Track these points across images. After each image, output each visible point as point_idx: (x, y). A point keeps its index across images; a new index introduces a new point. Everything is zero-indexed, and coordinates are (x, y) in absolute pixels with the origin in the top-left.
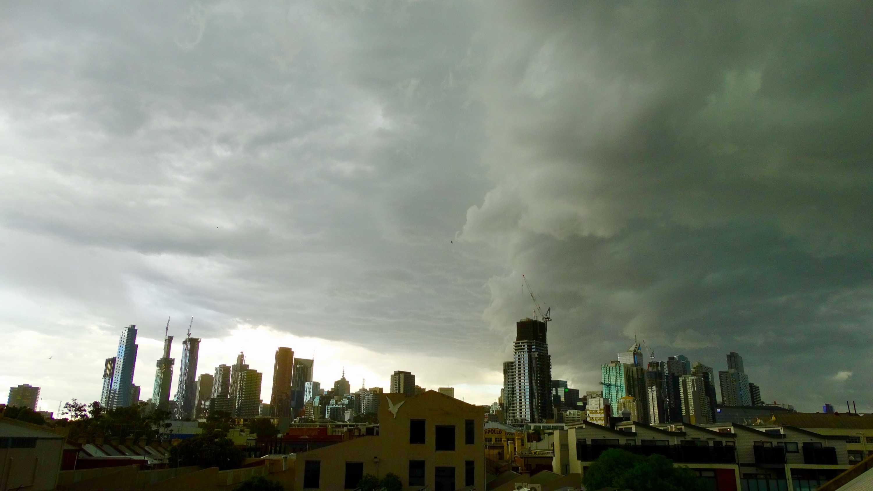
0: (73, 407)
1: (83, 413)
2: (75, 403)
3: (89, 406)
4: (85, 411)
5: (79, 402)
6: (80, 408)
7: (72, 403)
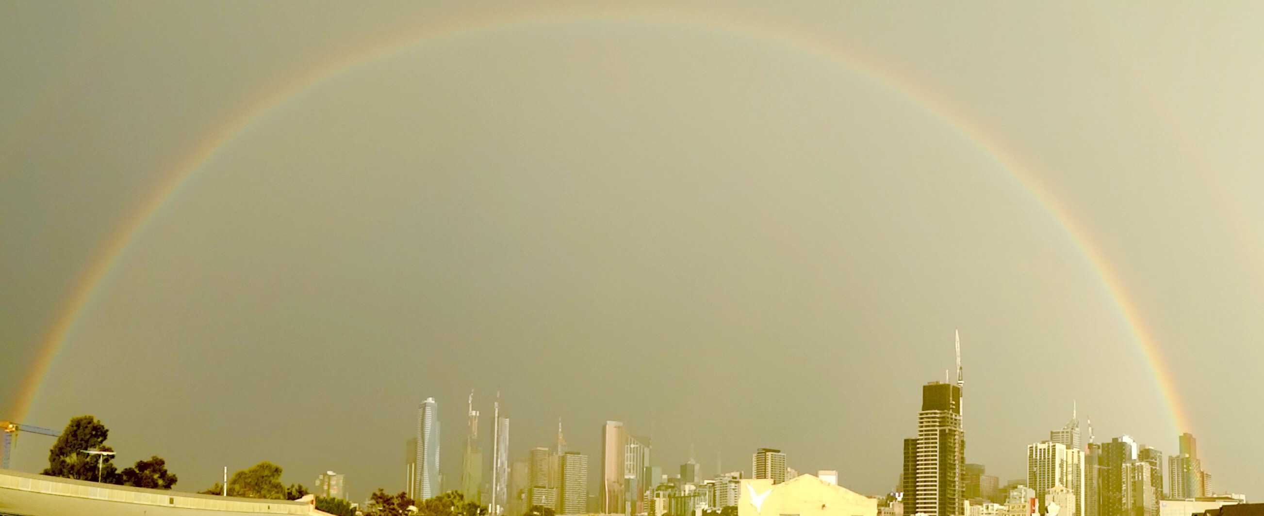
0: (380, 498)
1: (392, 507)
2: (382, 494)
3: (397, 498)
4: (393, 504)
5: (386, 493)
6: (388, 500)
7: (378, 493)
